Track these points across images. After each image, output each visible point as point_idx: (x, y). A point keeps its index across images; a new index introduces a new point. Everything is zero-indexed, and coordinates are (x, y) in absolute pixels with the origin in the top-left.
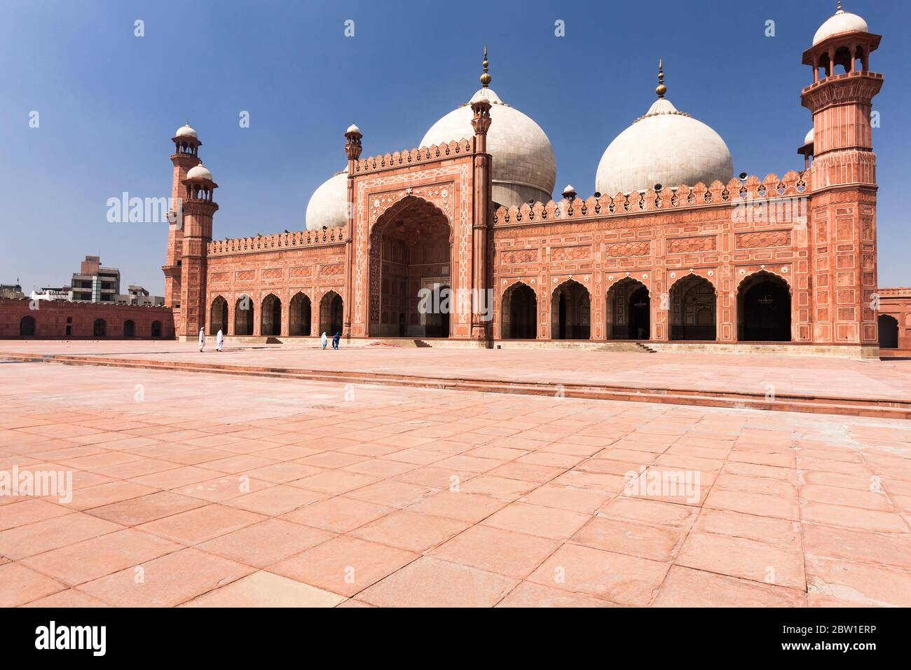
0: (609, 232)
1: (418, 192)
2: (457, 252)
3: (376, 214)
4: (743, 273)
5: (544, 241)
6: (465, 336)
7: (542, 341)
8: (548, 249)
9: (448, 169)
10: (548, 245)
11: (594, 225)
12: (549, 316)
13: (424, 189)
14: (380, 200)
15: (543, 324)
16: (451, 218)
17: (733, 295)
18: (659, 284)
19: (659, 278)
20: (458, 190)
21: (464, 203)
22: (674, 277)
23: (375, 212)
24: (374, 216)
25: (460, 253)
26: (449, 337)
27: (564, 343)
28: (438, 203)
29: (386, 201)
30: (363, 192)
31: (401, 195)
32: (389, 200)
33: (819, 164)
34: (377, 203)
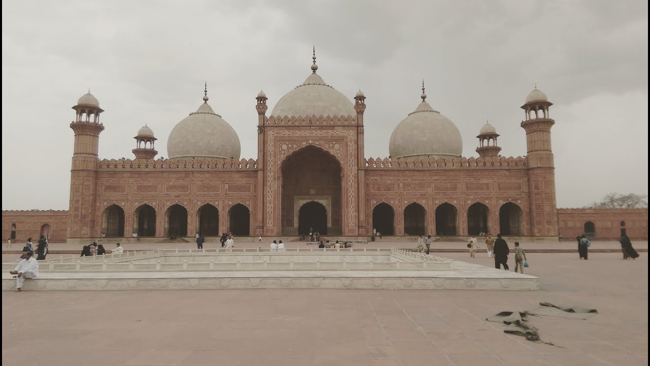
0: (436, 178)
1: (317, 143)
2: (347, 183)
3: (284, 154)
4: (502, 202)
5: (399, 180)
6: (354, 234)
7: (399, 236)
8: (401, 185)
9: (339, 132)
10: (401, 182)
11: (428, 173)
12: (403, 222)
13: (322, 142)
14: (288, 145)
15: (399, 226)
16: (342, 162)
17: (497, 213)
18: (462, 206)
19: (462, 203)
20: (347, 145)
21: (351, 154)
22: (470, 203)
23: (283, 152)
24: (283, 156)
25: (349, 183)
26: (343, 235)
27: (412, 237)
28: (332, 152)
29: (292, 147)
30: (273, 138)
31: (304, 144)
32: (295, 146)
33: (534, 155)
34: (285, 147)
